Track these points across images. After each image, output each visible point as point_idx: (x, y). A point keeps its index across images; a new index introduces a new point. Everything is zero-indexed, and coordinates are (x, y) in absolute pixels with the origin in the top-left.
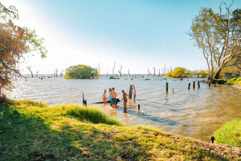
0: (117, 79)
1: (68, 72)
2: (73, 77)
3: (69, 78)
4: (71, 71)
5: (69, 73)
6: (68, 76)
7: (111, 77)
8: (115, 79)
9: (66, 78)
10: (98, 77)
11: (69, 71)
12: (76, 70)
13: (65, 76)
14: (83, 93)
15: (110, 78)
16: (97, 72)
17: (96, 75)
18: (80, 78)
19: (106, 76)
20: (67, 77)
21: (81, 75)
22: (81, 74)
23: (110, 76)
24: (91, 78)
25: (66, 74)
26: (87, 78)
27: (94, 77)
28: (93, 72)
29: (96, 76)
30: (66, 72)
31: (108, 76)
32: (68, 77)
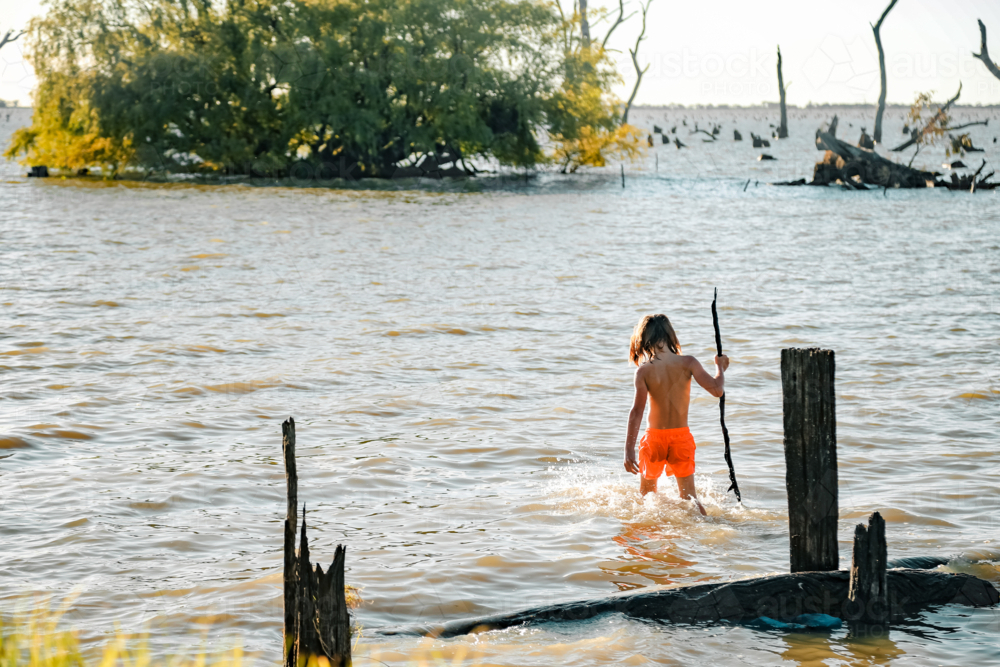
0: (960, 185)
1: (87, 62)
2: (174, 142)
3: (95, 168)
4: (130, 52)
5: (97, 82)
6: (80, 131)
7: (844, 149)
8: (915, 179)
9: (39, 172)
10: (598, 159)
11: (106, 42)
12: (230, 28)
13: (29, 138)
14: (289, 427)
15: (825, 176)
16: (588, 67)
17: (564, 123)
18: (294, 175)
19: (758, 143)
20: (56, 149)
21: (296, 127)
22: (307, 100)
23: (827, 138)
24: (487, 165)
25: (43, 105)
26: (413, 171)
27: (526, 152)
28: (505, 63)
29: (569, 136)
30: (41, 67)
31: (783, 132)
32: (74, 147)
